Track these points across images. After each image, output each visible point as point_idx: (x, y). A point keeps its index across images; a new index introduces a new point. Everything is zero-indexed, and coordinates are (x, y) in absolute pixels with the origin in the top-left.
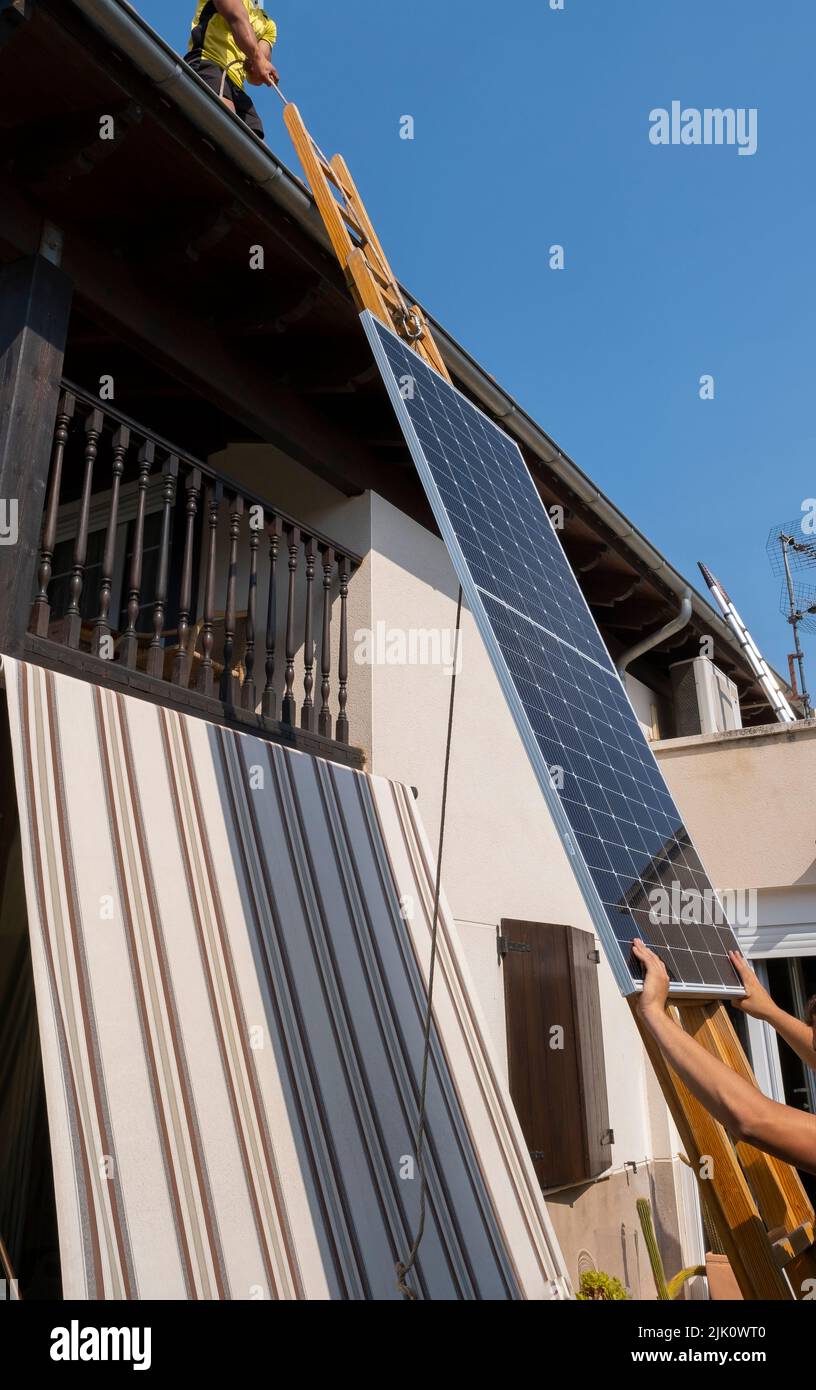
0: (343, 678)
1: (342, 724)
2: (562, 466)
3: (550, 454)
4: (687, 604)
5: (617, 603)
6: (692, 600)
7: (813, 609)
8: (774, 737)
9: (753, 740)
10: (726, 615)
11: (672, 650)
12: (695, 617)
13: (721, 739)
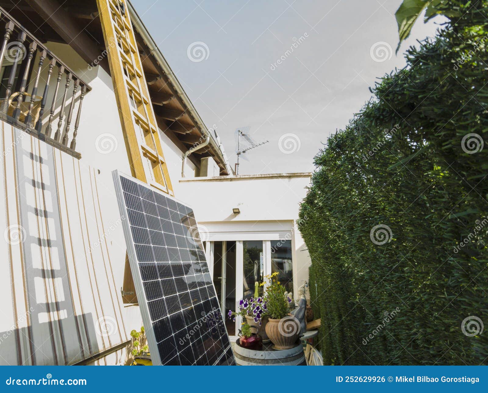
0: (76, 128)
1: (73, 143)
2: (172, 76)
3: (168, 71)
4: (208, 139)
5: (187, 133)
6: (210, 138)
7: (244, 152)
8: (227, 179)
9: (220, 180)
10: (219, 146)
11: (202, 153)
12: (210, 144)
13: (212, 178)
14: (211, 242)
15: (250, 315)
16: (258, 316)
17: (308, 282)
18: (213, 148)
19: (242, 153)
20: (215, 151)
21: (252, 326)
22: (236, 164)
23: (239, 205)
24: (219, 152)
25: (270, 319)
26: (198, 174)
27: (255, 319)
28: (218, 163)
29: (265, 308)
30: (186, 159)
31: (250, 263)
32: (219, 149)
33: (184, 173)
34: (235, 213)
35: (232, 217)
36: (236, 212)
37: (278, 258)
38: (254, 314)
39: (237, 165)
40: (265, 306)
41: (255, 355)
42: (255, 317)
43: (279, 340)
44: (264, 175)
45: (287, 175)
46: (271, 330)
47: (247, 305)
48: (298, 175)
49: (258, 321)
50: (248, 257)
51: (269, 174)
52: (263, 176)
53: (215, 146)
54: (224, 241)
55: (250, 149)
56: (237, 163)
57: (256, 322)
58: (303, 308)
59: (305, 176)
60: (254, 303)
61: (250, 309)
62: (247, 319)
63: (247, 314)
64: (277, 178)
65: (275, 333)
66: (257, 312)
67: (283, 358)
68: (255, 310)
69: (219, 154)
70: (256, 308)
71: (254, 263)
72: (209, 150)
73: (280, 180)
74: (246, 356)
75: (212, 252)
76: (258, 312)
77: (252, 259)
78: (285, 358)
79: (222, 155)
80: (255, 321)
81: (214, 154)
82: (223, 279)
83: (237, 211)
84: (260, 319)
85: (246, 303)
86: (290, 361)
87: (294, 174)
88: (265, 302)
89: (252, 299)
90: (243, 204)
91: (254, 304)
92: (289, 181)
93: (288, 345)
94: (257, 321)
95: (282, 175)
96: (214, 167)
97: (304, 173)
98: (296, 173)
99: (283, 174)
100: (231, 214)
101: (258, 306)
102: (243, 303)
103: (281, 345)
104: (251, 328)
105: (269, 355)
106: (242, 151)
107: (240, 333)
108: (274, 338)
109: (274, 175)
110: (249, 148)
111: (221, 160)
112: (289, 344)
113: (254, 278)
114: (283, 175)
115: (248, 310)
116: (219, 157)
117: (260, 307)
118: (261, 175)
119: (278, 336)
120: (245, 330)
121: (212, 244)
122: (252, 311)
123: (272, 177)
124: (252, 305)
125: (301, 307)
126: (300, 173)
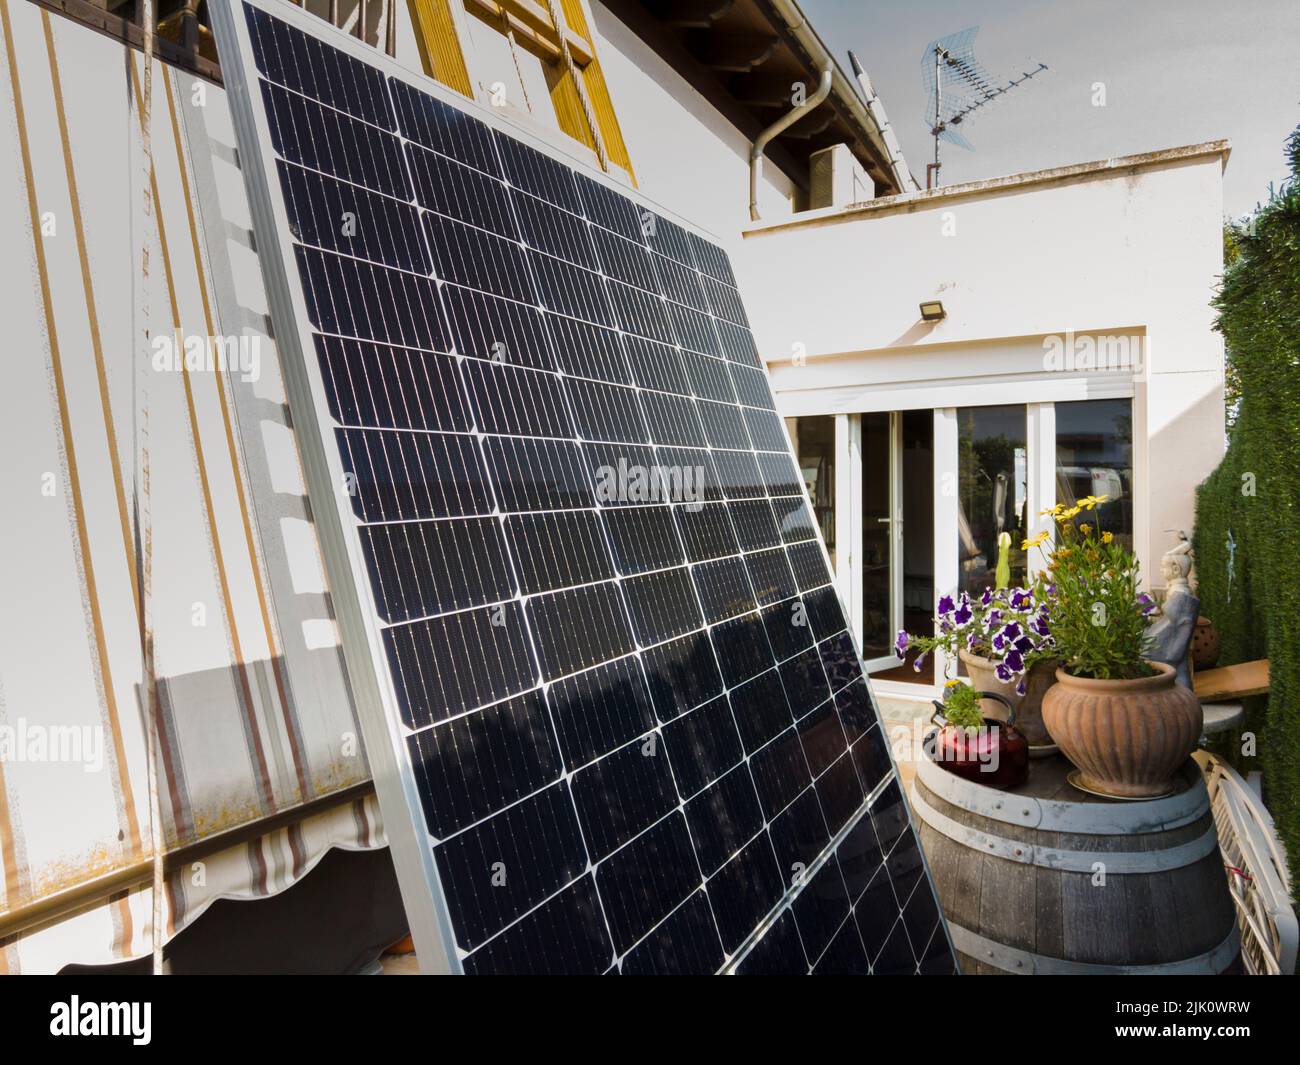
4: (828, 78)
5: (754, 68)
6: (833, 73)
7: (956, 120)
8: (896, 208)
9: (874, 212)
10: (869, 103)
11: (813, 136)
12: (834, 97)
13: (845, 211)
14: (850, 416)
15: (979, 653)
16: (1014, 661)
17: (1190, 533)
18: (846, 112)
19: (949, 127)
20: (855, 123)
21: (987, 695)
22: (930, 167)
23: (942, 289)
24: (868, 126)
25: (1060, 675)
26: (802, 204)
27: (1000, 669)
28: (867, 166)
29: (1044, 631)
30: (761, 161)
31: (981, 481)
32: (869, 113)
33: (758, 207)
34: (926, 317)
35: (918, 331)
36: (933, 315)
37: (1076, 464)
38: (995, 650)
39: (933, 170)
40: (1041, 622)
41: (999, 807)
42: (998, 663)
43: (1100, 757)
44: (1033, 175)
45: (1125, 163)
46: (1066, 720)
47: (969, 615)
48: (1169, 156)
49: (1013, 679)
50: (977, 463)
51: (1051, 171)
52: (1027, 180)
53: (854, 103)
54: (892, 413)
55: (979, 108)
56: (933, 162)
57: (1004, 681)
58: (1183, 624)
59: (1200, 156)
60: (995, 610)
61: (981, 632)
62: (968, 667)
63: (969, 648)
64: (1081, 181)
65: (1085, 732)
66: (1007, 643)
67: (1122, 832)
68: (999, 639)
69: (868, 131)
70: (1003, 629)
71: (994, 481)
72: (835, 118)
73: (1095, 186)
74: (962, 806)
75: (854, 445)
76: (1013, 647)
77: (987, 471)
78: (1126, 835)
79: (880, 133)
80: (1001, 677)
81: (853, 134)
82: (896, 526)
83: (935, 310)
84: (1023, 672)
85: (964, 608)
86: (1152, 847)
87: (1153, 155)
88: (1044, 609)
89: (988, 595)
90: (954, 285)
91: (995, 614)
92: (1130, 187)
93: (1141, 782)
94: (1007, 677)
95: (1101, 167)
96: (855, 176)
97: (1194, 148)
98: (1161, 153)
99: (1105, 162)
100: (913, 322)
101: (1011, 623)
102: (953, 608)
103: (1111, 780)
104: (981, 702)
105: (1057, 816)
106: (948, 116)
107: (937, 713)
108: (1079, 748)
109: (1071, 172)
110: (973, 105)
111: (878, 155)
112: (1145, 778)
113: (996, 524)
114: (1107, 166)
115: (970, 635)
116: (871, 146)
117: (1021, 629)
118: (1020, 176)
119: (1097, 747)
120: (957, 710)
121: (854, 422)
122: (985, 638)
123: (1063, 180)
124: (988, 616)
125: (1175, 621)
126: (1180, 150)
